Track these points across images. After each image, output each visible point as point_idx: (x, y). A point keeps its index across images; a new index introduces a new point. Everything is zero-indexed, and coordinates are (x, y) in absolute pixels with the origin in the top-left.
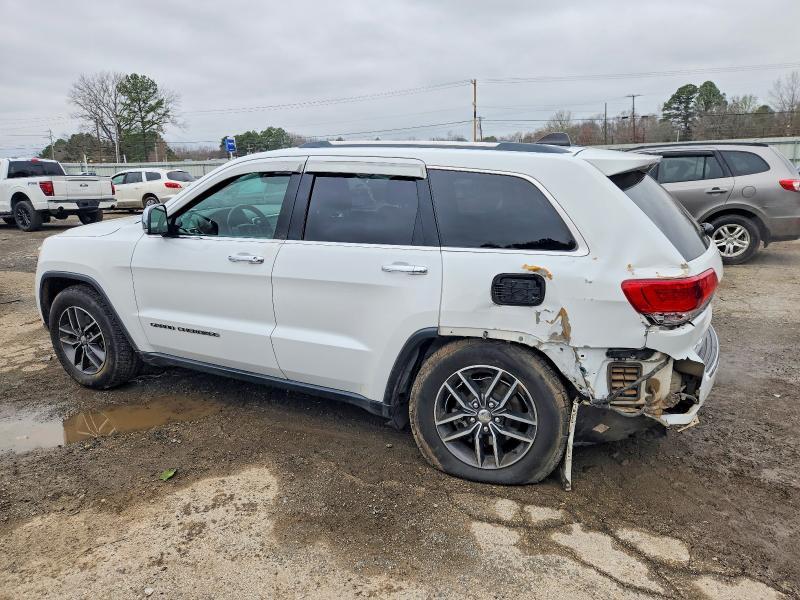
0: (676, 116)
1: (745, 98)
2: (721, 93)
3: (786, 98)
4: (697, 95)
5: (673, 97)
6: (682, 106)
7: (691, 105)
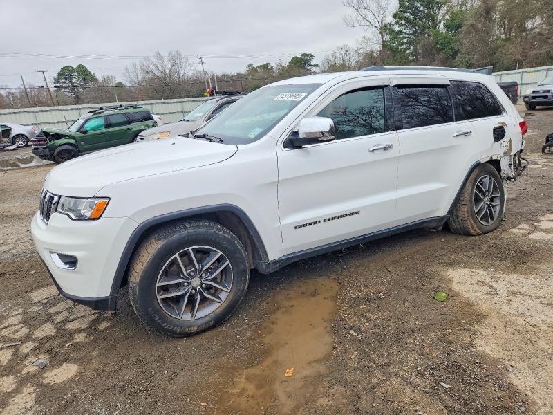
0: (66, 88)
1: (108, 77)
2: (92, 73)
3: (135, 78)
4: (76, 74)
5: (59, 74)
6: (68, 81)
7: (74, 80)
